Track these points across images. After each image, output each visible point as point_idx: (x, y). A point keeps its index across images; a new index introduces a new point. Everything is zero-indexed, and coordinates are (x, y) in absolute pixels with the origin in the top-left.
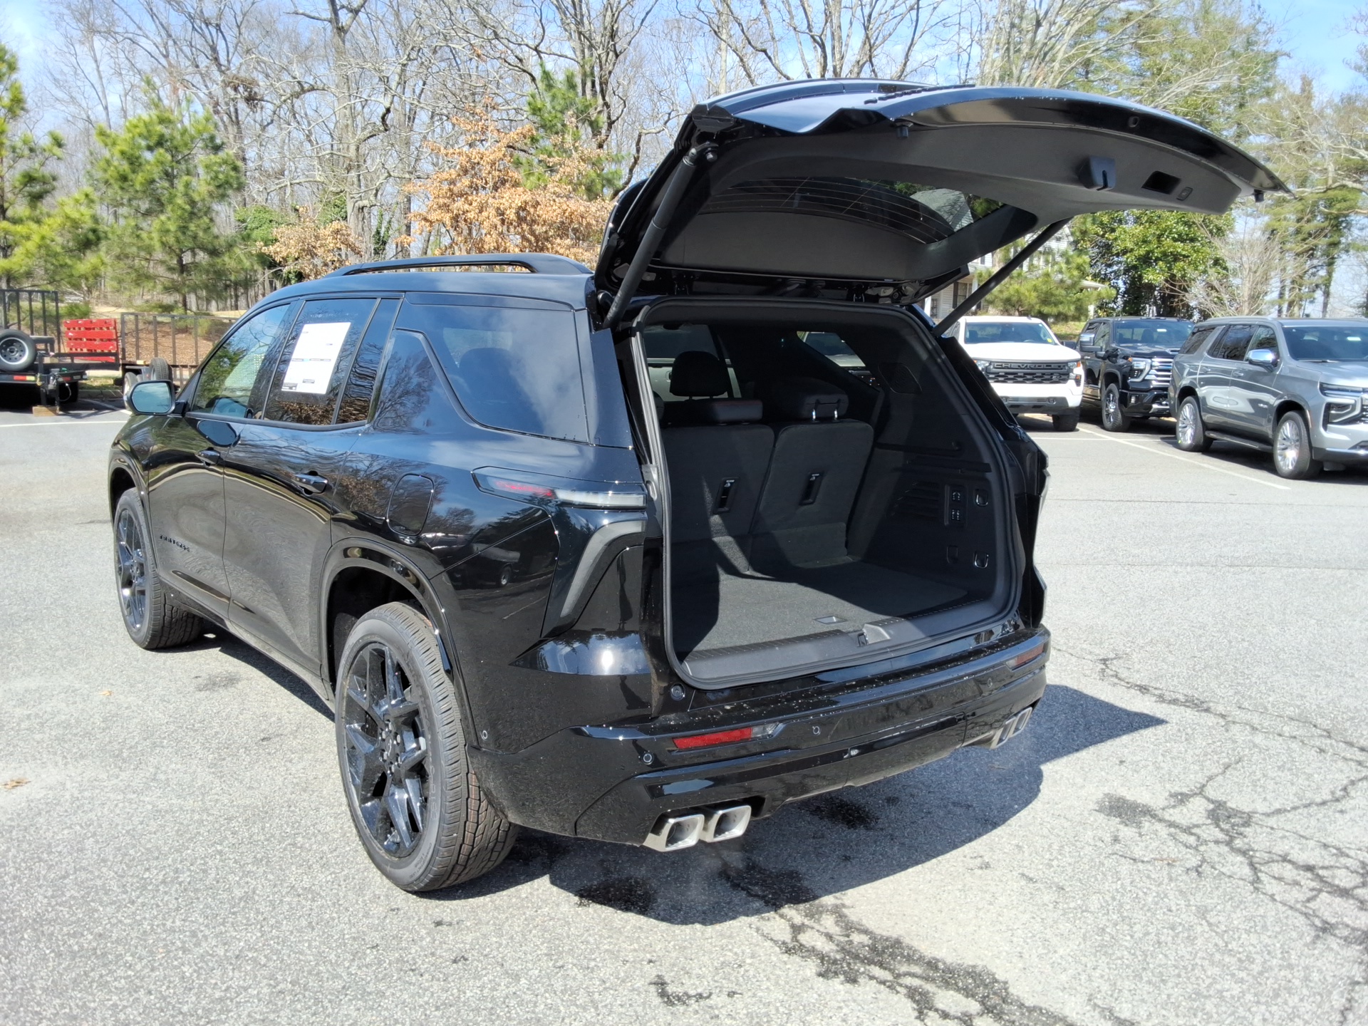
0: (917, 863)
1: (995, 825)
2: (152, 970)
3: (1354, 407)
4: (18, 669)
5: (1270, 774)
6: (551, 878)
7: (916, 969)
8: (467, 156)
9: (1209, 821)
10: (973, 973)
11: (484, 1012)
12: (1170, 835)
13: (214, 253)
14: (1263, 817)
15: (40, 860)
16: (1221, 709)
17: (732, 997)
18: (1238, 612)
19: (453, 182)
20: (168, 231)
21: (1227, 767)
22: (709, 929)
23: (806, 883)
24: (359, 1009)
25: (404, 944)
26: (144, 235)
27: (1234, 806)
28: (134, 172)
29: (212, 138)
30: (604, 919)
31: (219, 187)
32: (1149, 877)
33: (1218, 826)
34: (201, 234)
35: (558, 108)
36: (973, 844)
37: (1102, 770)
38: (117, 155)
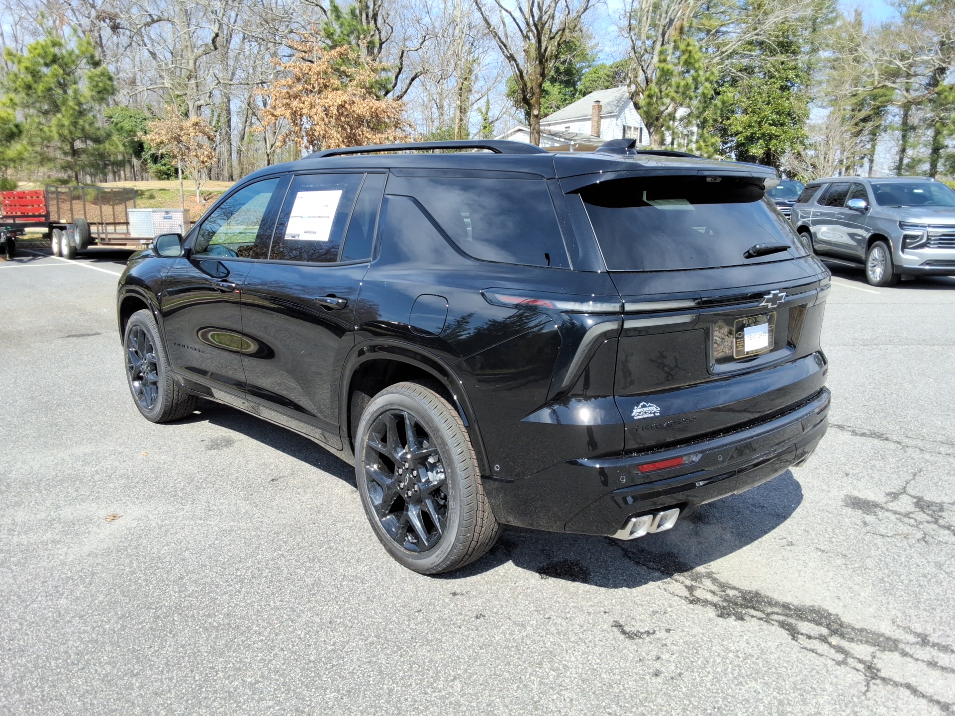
0: (747, 544)
1: (785, 518)
2: (276, 635)
3: (922, 237)
4: (71, 439)
5: (943, 478)
6: (514, 562)
7: (776, 610)
8: (300, 68)
9: (917, 510)
10: (812, 610)
11: (513, 649)
12: (897, 519)
13: (97, 140)
14: (949, 505)
15: (158, 568)
16: (895, 438)
17: (669, 632)
18: (881, 375)
19: (290, 87)
20: (63, 126)
21: (915, 475)
22: (634, 590)
23: (682, 560)
24: (429, 651)
25: (438, 608)
26: (46, 129)
27: (929, 499)
28: (36, 82)
29: (92, 57)
30: (562, 587)
31: (99, 92)
32: (896, 546)
33: (924, 512)
34: (87, 126)
35: (346, 32)
36: (776, 530)
37: (837, 480)
38: (23, 70)
